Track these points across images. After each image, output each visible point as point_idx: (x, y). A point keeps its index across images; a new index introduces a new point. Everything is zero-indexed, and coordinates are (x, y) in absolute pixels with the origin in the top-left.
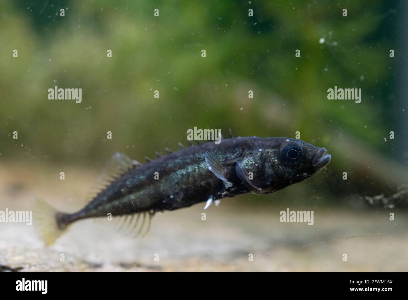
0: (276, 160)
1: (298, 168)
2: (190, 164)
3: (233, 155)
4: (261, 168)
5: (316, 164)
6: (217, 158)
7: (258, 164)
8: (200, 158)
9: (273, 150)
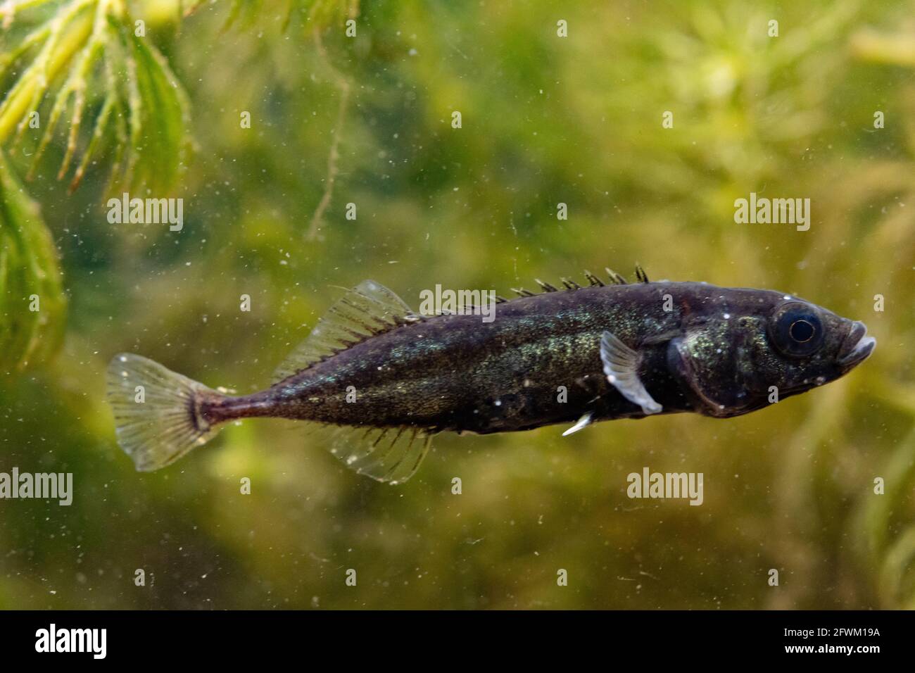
0: (763, 343)
1: (808, 365)
2: (553, 332)
3: (659, 322)
4: (726, 357)
5: (848, 357)
6: (620, 328)
7: (722, 349)
8: (580, 322)
9: (755, 319)
